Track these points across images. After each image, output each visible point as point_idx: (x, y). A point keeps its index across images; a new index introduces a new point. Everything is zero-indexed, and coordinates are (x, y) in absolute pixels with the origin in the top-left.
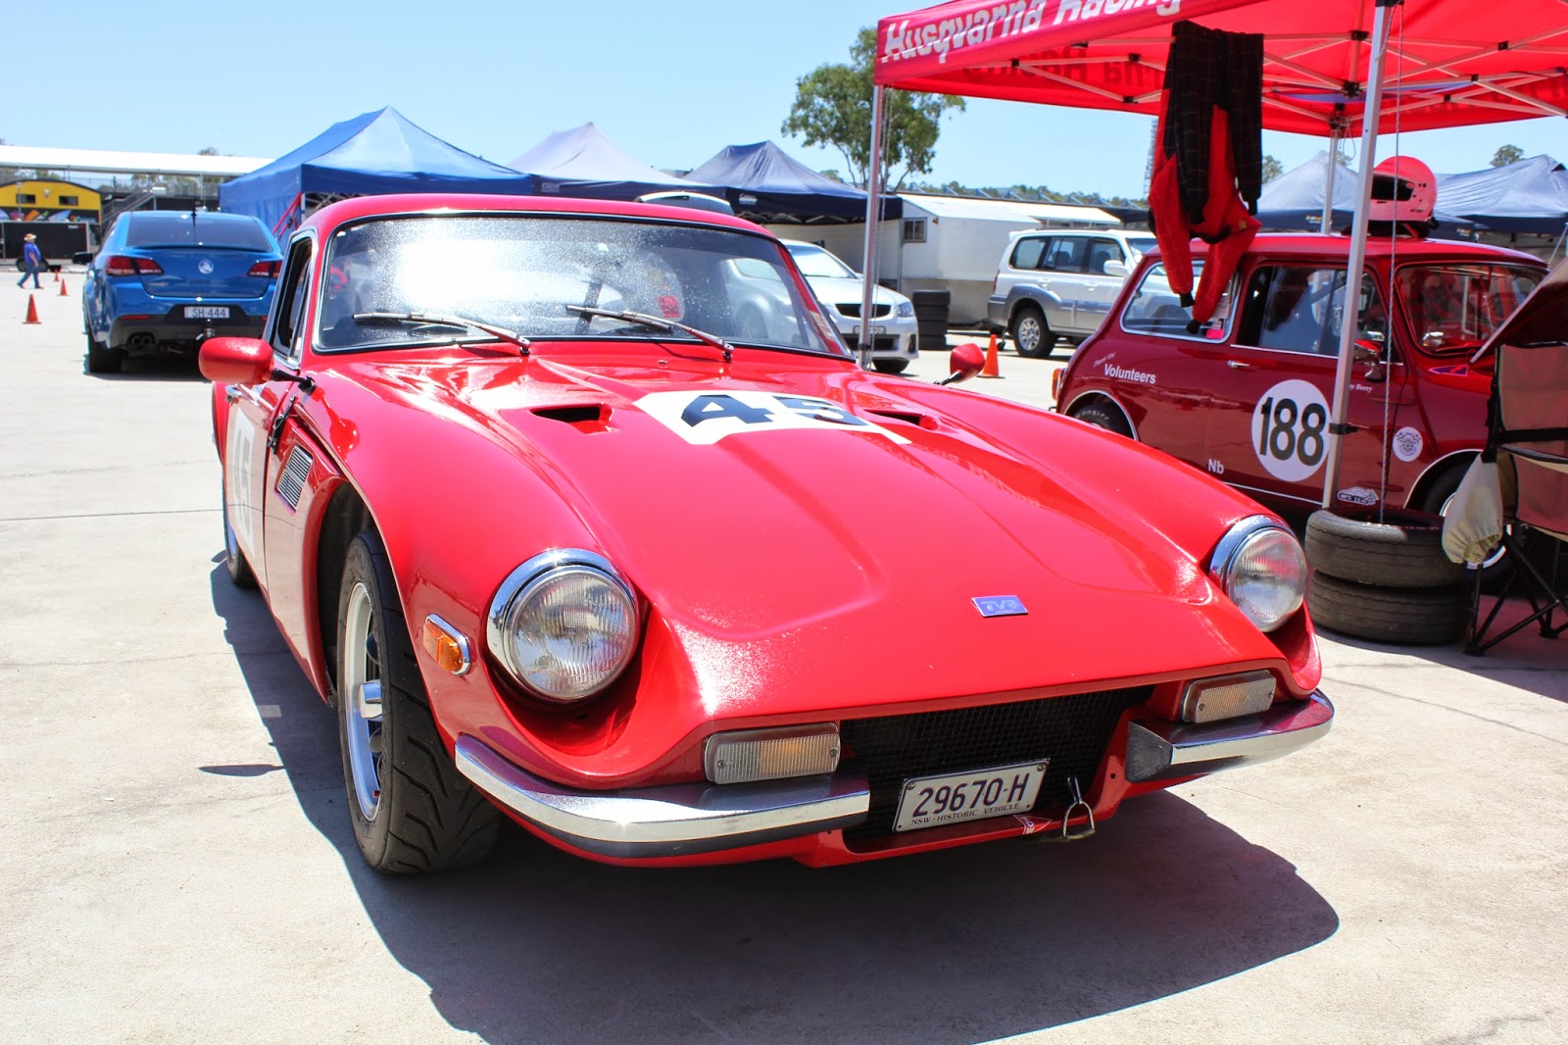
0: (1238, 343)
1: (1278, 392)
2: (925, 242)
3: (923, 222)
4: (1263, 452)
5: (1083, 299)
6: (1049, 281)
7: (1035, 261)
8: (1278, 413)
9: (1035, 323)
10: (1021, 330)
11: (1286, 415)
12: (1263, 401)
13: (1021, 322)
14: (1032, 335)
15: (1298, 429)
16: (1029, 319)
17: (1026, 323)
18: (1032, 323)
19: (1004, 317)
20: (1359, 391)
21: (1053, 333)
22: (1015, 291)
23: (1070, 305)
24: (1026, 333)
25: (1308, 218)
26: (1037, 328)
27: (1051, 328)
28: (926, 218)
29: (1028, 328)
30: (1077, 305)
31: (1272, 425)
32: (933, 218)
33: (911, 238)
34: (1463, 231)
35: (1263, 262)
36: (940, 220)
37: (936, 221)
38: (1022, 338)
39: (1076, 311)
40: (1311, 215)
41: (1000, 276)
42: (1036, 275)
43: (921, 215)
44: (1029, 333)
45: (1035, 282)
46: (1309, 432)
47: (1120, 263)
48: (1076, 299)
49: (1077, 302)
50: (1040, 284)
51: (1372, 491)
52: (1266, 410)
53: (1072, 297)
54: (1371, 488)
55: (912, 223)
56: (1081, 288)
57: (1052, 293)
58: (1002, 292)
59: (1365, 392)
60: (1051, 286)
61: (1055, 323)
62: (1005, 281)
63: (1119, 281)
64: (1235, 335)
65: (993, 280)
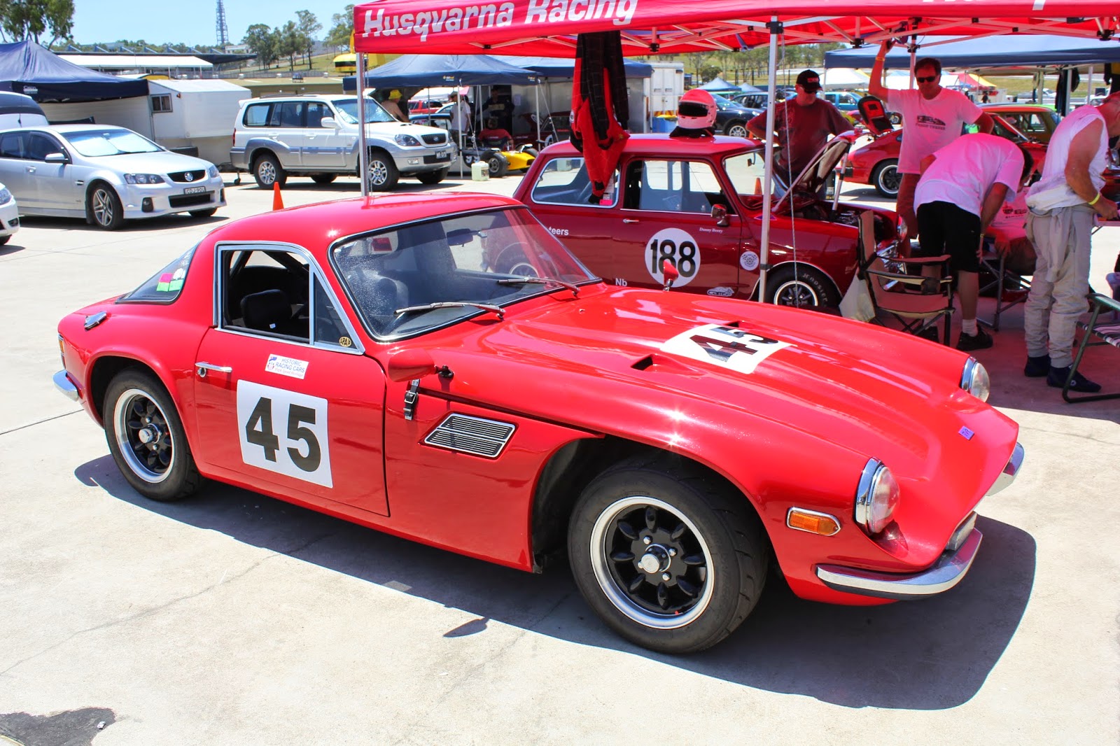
0: (624, 208)
1: (661, 236)
2: (172, 112)
3: (168, 97)
4: (654, 271)
5: (306, 145)
6: (278, 134)
7: (263, 121)
8: (662, 249)
9: (271, 164)
10: (260, 170)
11: (668, 249)
12: (651, 241)
13: (259, 166)
14: (269, 173)
15: (677, 257)
16: (265, 163)
17: (263, 165)
18: (268, 165)
19: (245, 163)
20: (714, 233)
21: (285, 171)
22: (251, 143)
23: (297, 150)
24: (264, 172)
25: (444, 78)
26: (273, 168)
27: (284, 168)
28: (170, 94)
29: (265, 168)
30: (302, 150)
31: (659, 255)
32: (177, 93)
33: (159, 109)
34: (531, 78)
35: (633, 158)
36: (182, 95)
37: (179, 96)
38: (261, 177)
39: (302, 155)
40: (446, 76)
41: (236, 133)
42: (266, 130)
43: (166, 92)
44: (267, 172)
45: (266, 136)
46: (684, 258)
47: (331, 118)
48: (301, 145)
49: (301, 148)
50: (271, 137)
51: (730, 288)
52: (654, 246)
53: (298, 145)
54: (728, 286)
55: (158, 98)
56: (304, 138)
57: (281, 143)
58: (241, 144)
59: (718, 233)
60: (279, 138)
61: (286, 164)
62: (242, 137)
63: (333, 131)
64: (622, 202)
65: (232, 134)
